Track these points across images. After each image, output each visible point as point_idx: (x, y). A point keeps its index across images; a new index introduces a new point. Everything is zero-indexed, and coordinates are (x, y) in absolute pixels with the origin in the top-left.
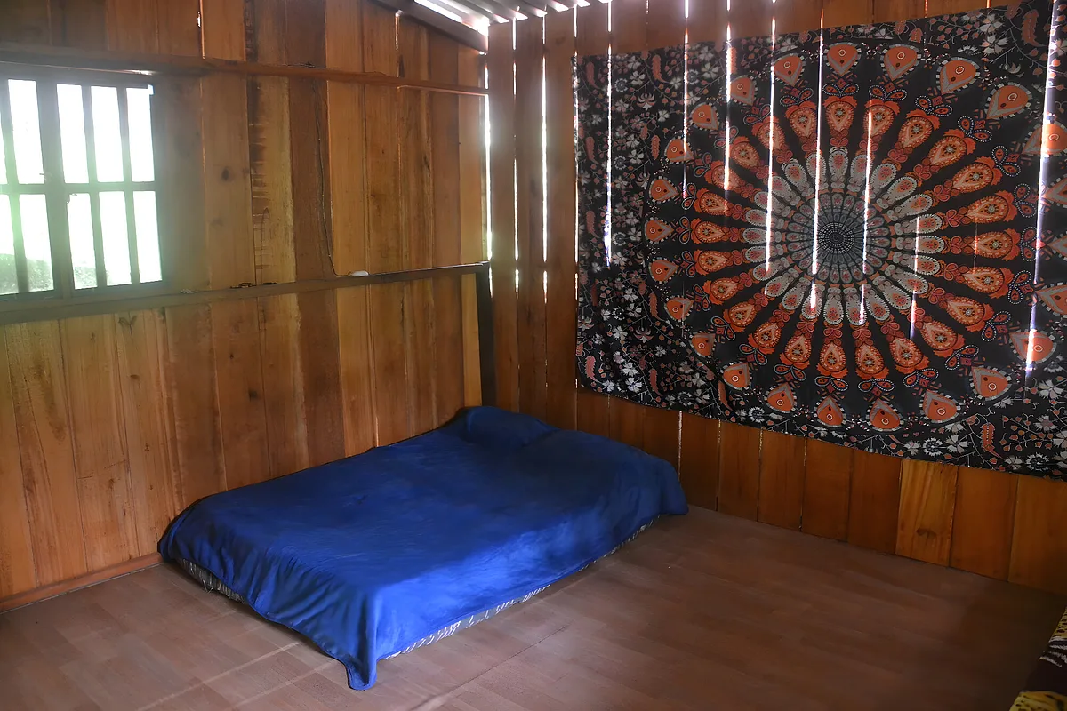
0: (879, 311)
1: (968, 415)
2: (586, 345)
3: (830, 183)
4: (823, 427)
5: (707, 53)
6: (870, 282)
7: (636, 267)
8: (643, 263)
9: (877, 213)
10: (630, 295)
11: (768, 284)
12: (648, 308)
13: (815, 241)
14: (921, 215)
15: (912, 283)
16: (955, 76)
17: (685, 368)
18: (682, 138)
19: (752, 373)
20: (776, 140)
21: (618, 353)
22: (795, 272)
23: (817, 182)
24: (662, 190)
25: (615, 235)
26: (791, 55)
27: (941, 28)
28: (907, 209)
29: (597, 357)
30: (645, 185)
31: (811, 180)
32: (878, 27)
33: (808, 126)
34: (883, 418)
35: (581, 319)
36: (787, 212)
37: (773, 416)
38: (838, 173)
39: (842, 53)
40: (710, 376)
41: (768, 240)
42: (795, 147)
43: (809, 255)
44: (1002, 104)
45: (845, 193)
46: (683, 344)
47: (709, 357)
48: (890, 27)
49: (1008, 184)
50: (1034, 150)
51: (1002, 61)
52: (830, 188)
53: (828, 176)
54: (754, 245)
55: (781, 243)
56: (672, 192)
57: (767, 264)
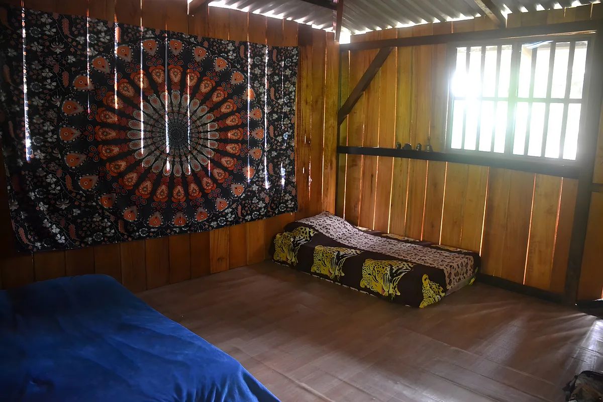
0: (196, 167)
1: (232, 205)
2: (16, 222)
3: (172, 107)
4: (177, 227)
5: (102, 27)
6: (192, 154)
7: (54, 159)
8: (59, 156)
9: (193, 122)
10: (50, 179)
11: (144, 161)
12: (65, 185)
13: (167, 136)
14: (209, 123)
15: (208, 152)
16: (220, 65)
17: (97, 218)
18: (87, 75)
19: (138, 210)
20: (145, 83)
21: (46, 220)
22: (157, 153)
23: (166, 106)
24: (71, 107)
25: (34, 138)
26: (152, 39)
27: (215, 44)
28: (204, 120)
29: (24, 227)
30: (58, 104)
31: (163, 106)
32: (191, 37)
33: (161, 78)
34: (201, 216)
35: (11, 203)
36: (152, 122)
37: (152, 230)
38: (175, 102)
39: (176, 45)
40: (112, 218)
41: (142, 137)
42: (154, 88)
43: (165, 143)
44: (236, 78)
45: (179, 112)
46: (94, 204)
47: (111, 207)
48: (196, 38)
49: (238, 111)
50: (246, 98)
51: (234, 62)
52: (172, 109)
53: (171, 104)
54: (134, 140)
55: (149, 138)
56: (80, 109)
57: (142, 149)
